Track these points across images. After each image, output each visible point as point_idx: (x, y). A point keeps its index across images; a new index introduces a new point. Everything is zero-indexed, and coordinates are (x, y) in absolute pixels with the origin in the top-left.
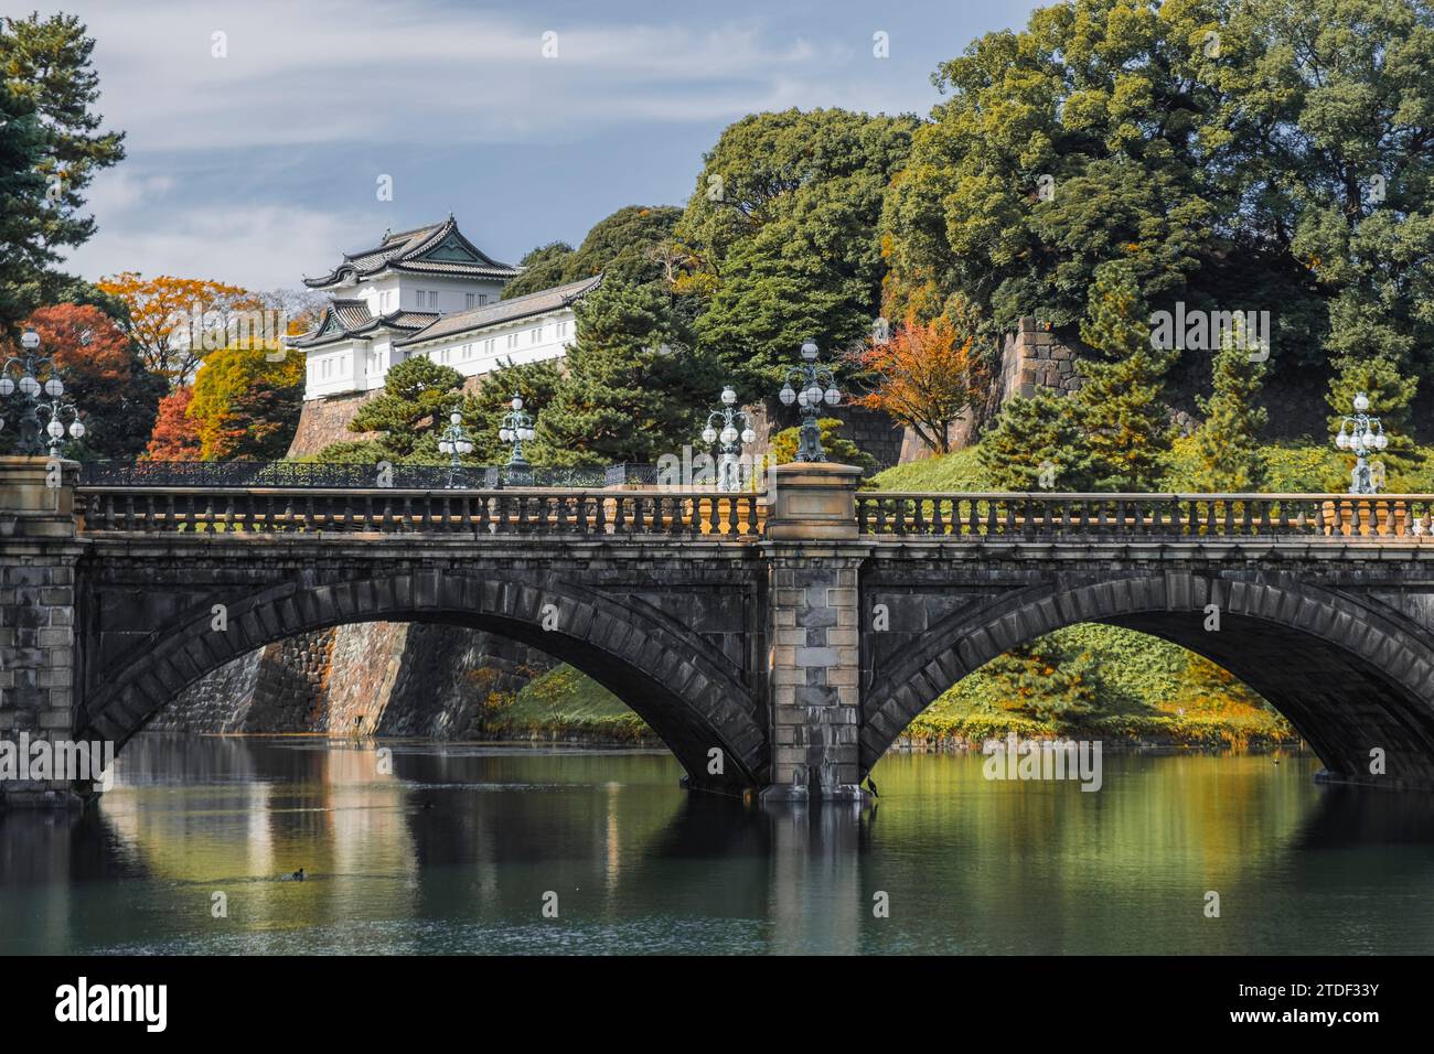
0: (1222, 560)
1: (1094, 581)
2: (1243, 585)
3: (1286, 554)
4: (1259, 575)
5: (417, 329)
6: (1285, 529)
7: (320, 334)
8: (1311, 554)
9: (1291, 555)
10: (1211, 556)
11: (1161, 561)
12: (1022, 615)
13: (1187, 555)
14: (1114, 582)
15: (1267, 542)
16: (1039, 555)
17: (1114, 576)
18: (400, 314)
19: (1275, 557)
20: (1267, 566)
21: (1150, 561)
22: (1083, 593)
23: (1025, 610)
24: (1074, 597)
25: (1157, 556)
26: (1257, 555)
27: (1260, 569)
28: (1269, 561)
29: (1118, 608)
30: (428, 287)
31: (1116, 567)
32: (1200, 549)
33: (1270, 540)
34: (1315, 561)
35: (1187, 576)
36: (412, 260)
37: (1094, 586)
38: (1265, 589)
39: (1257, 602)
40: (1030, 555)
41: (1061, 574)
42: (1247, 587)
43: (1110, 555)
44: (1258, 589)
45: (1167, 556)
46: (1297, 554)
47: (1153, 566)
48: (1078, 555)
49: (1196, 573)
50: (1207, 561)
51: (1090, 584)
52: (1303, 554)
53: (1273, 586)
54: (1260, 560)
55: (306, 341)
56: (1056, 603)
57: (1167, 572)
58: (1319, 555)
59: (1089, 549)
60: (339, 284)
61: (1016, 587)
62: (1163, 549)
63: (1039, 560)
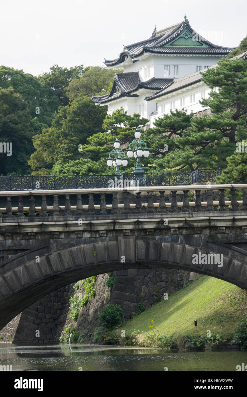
0: (155, 229)
1: (73, 245)
2: (169, 245)
3: (196, 224)
4: (181, 238)
5: (160, 89)
6: (198, 208)
7: (111, 95)
8: (213, 224)
9: (199, 224)
10: (146, 227)
11: (114, 230)
12: (27, 268)
13: (131, 227)
14: (85, 245)
15: (182, 217)
16: (35, 230)
17: (85, 242)
18: (154, 80)
19: (188, 226)
20: (184, 232)
21: (108, 231)
22: (65, 253)
23: (28, 264)
24: (59, 255)
25: (112, 228)
26: (176, 225)
27: (181, 234)
28: (186, 228)
29: (88, 262)
30: (172, 63)
31: (87, 235)
32: (138, 223)
33: (187, 215)
34: (216, 228)
35: (131, 240)
36: (161, 46)
37: (72, 248)
38: (184, 247)
39: (178, 256)
40: (29, 230)
41: (51, 241)
42: (172, 247)
43: (81, 229)
44: (179, 247)
45: (117, 227)
46: (203, 224)
47: (110, 235)
48: (60, 229)
49: (137, 238)
50: (145, 230)
51: (70, 247)
52: (207, 224)
53: (190, 245)
54: (179, 228)
55: (105, 99)
56: (48, 260)
57: (120, 238)
58: (219, 224)
59: (66, 225)
60: (122, 64)
61: (23, 250)
62: (114, 223)
63: (36, 233)
